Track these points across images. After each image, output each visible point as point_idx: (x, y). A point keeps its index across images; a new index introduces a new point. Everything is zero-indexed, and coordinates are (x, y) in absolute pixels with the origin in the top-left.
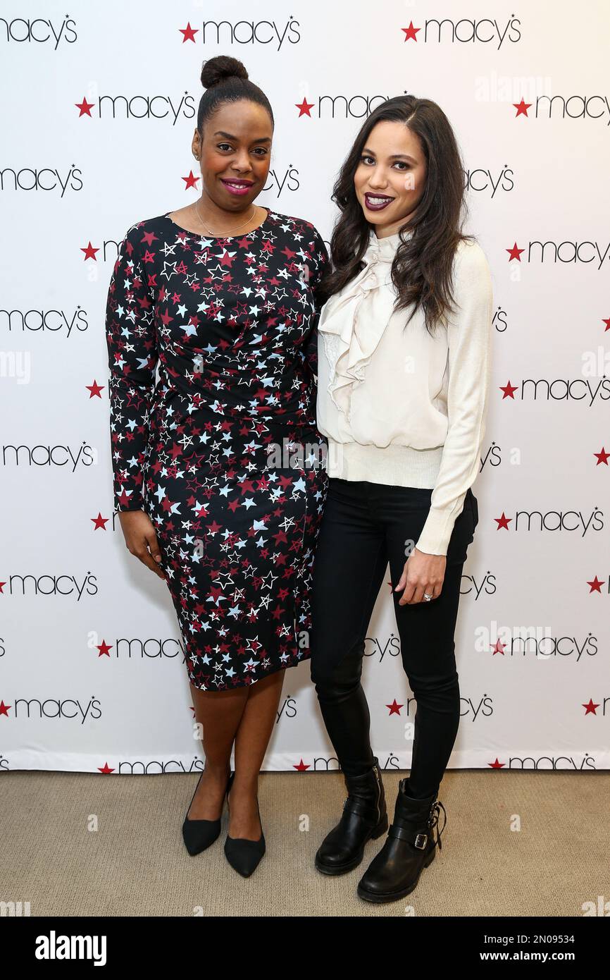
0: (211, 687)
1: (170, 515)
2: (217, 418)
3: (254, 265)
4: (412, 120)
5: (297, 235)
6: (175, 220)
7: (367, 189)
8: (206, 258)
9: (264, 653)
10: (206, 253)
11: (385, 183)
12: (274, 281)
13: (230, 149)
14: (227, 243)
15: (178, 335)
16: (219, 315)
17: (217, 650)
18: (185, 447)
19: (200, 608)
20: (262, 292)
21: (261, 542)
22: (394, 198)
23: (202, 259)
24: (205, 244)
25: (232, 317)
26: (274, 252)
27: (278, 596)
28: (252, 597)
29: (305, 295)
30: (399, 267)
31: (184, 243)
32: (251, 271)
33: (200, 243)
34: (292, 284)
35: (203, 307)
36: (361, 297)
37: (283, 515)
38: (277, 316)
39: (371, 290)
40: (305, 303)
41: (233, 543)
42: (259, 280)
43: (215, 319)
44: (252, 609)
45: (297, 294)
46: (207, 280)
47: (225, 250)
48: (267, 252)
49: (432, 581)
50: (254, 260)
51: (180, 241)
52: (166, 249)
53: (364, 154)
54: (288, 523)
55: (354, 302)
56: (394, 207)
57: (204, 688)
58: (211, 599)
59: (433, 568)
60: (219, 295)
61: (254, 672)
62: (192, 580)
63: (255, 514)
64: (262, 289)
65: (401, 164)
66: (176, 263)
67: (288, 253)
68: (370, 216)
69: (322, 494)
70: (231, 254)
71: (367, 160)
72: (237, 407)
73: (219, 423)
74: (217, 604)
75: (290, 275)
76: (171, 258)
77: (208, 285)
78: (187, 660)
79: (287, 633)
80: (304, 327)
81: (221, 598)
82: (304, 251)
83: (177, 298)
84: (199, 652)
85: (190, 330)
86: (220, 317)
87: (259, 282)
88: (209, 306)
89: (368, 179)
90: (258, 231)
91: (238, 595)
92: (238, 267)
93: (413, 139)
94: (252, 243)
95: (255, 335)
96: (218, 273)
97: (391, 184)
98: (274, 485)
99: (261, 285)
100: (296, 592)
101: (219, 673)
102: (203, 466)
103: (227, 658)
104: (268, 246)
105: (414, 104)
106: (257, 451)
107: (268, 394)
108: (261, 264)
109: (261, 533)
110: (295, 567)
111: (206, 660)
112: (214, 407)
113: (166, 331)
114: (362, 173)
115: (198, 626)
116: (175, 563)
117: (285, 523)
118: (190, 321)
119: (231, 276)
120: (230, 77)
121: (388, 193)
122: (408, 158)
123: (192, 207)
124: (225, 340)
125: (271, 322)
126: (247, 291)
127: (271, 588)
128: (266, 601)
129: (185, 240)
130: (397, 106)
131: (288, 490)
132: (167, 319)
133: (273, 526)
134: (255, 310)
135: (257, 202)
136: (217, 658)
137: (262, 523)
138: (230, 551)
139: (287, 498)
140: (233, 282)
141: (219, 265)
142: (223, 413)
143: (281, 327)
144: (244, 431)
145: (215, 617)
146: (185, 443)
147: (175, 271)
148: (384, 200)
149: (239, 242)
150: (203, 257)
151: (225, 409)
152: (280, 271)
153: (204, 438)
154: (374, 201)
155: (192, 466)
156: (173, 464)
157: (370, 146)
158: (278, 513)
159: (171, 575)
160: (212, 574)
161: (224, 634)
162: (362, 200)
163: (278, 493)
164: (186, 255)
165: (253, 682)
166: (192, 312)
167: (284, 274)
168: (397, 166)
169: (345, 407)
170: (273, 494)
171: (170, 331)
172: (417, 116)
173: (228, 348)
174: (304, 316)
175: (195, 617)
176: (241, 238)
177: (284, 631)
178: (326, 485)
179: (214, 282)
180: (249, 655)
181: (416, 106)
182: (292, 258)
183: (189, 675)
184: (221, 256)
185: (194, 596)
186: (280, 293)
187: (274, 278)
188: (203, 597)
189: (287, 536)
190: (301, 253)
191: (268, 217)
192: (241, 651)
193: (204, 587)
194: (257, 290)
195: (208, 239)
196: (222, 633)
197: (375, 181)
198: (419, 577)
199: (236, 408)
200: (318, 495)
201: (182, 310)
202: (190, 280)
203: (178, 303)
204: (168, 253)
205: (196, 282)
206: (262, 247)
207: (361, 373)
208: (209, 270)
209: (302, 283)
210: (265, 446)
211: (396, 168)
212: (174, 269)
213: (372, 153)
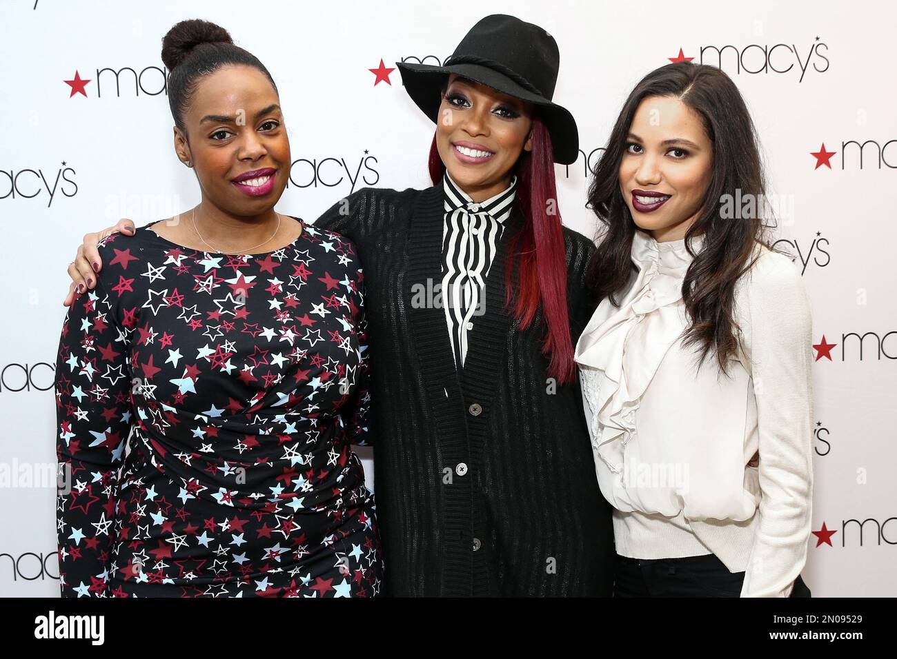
2: (223, 512)
3: (280, 297)
4: (690, 92)
5: (343, 257)
6: (160, 232)
7: (634, 186)
8: (211, 283)
10: (211, 278)
11: (657, 177)
12: (305, 321)
14: (243, 263)
15: (167, 393)
16: (228, 364)
18: (176, 548)
20: (289, 336)
22: (669, 196)
23: (207, 285)
24: (210, 264)
25: (247, 368)
26: (310, 280)
29: (348, 338)
31: (179, 264)
32: (275, 304)
33: (203, 262)
34: (330, 325)
35: (205, 352)
38: (309, 366)
40: (349, 349)
42: (285, 318)
43: (223, 369)
45: (337, 338)
46: (212, 315)
47: (239, 273)
48: (299, 279)
50: (280, 288)
51: (171, 260)
52: (150, 272)
53: (631, 140)
56: (671, 206)
60: (230, 336)
64: (289, 331)
65: (677, 151)
66: (166, 291)
67: (329, 282)
68: (640, 220)
70: (248, 280)
71: (632, 147)
72: (253, 495)
73: (227, 520)
75: (328, 312)
76: (158, 285)
77: (214, 323)
80: (348, 382)
83: (167, 339)
85: (186, 385)
86: (229, 367)
87: (285, 321)
88: (214, 351)
89: (635, 172)
90: (289, 250)
92: (258, 297)
93: (692, 117)
94: (280, 265)
95: (280, 395)
96: (228, 305)
97: (664, 176)
99: (289, 325)
102: (204, 573)
104: (302, 271)
105: (691, 72)
106: (282, 556)
107: (297, 474)
108: (289, 295)
112: (218, 497)
113: (145, 388)
114: (628, 165)
118: (186, 371)
119: (247, 311)
121: (662, 189)
122: (687, 142)
124: (236, 398)
125: (301, 376)
126: (269, 333)
129: (179, 259)
130: (670, 76)
132: (150, 369)
134: (279, 359)
140: (250, 319)
141: (230, 294)
142: (231, 504)
143: (316, 383)
144: (263, 531)
146: (175, 542)
147: (166, 302)
148: (657, 199)
149: (260, 262)
150: (206, 283)
151: (234, 499)
152: (314, 306)
153: (204, 539)
154: (644, 200)
155: (187, 572)
156: (157, 567)
157: (637, 130)
162: (629, 199)
164: (182, 280)
166: (189, 358)
167: (320, 310)
168: (673, 154)
171: (155, 387)
172: (697, 88)
173: (240, 411)
174: (348, 366)
176: (263, 257)
179: (222, 317)
181: (695, 75)
182: (334, 289)
184: (233, 281)
186: (313, 337)
187: (306, 316)
190: (346, 282)
191: (304, 232)
194: (282, 332)
195: (214, 256)
197: (644, 175)
199: (251, 496)
201: (175, 357)
202: (188, 314)
203: (168, 347)
204: (155, 277)
205: (195, 318)
206: (293, 272)
207: (630, 419)
208: (215, 301)
209: (344, 322)
210: (295, 548)
211: (672, 157)
212: (164, 300)
213: (639, 139)
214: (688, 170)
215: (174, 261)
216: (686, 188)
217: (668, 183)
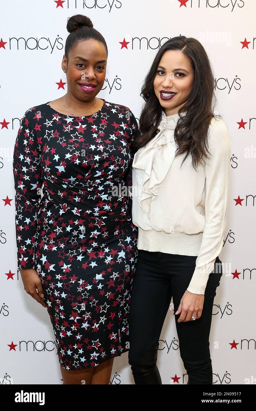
0: (72, 368)
1: (49, 271)
2: (76, 217)
3: (97, 133)
5: (120, 115)
6: (53, 107)
7: (161, 89)
8: (69, 128)
9: (102, 349)
10: (69, 126)
11: (171, 85)
12: (107, 142)
13: (83, 66)
14: (82, 120)
15: (54, 171)
16: (77, 160)
17: (75, 347)
18: (58, 234)
19: (66, 323)
20: (101, 148)
21: (100, 286)
22: (176, 93)
23: (68, 129)
24: (69, 120)
25: (84, 162)
26: (108, 125)
27: (110, 317)
28: (95, 318)
29: (125, 149)
30: (178, 132)
31: (57, 120)
32: (95, 135)
33: (66, 120)
35: (68, 156)
36: (157, 149)
37: (112, 271)
38: (110, 161)
39: (162, 145)
40: (125, 153)
41: (84, 287)
42: (99, 141)
43: (75, 163)
44: (95, 324)
45: (121, 149)
46: (70, 141)
47: (80, 124)
48: (104, 125)
49: (196, 309)
50: (96, 129)
51: (55, 118)
52: (47, 123)
53: (159, 69)
54: (115, 275)
55: (153, 152)
56: (177, 98)
57: (68, 368)
58: (72, 318)
59: (197, 302)
60: (77, 149)
61: (97, 359)
62: (62, 308)
63: (97, 270)
64: (101, 146)
65: (180, 74)
66: (53, 131)
68: (163, 103)
69: (134, 259)
70: (84, 126)
71: (160, 73)
72: (87, 211)
73: (77, 220)
74: (76, 321)
75: (116, 138)
76: (50, 128)
77: (71, 144)
78: (59, 353)
79: (114, 337)
80: (125, 167)
81: (78, 318)
82: (124, 124)
83: (53, 151)
84: (65, 348)
85: (61, 169)
86: (78, 162)
87: (99, 142)
88: (72, 156)
89: (162, 83)
90: (99, 113)
91: (87, 316)
92: (88, 133)
93: (186, 59)
94: (95, 119)
95: (97, 172)
96: (76, 137)
97: (174, 84)
98: (107, 254)
99: (101, 143)
100: (120, 314)
101: (77, 360)
102: (67, 244)
103: (81, 351)
104: (104, 122)
105: (185, 41)
106: (98, 236)
108: (100, 132)
109: (100, 281)
110: (119, 300)
111: (69, 353)
112: (74, 211)
113: (47, 169)
114: (158, 80)
115: (64, 333)
116: (52, 298)
117: (114, 275)
118: (61, 163)
119: (84, 139)
120: (83, 27)
121: (173, 90)
122: (184, 70)
123: (61, 99)
124: (80, 174)
125: (106, 164)
126: (93, 147)
127: (106, 312)
128: (103, 319)
129: (58, 118)
130: (176, 42)
131: (115, 257)
132: (48, 162)
133: (107, 277)
134: (97, 158)
135: (98, 96)
136: (75, 351)
137: (101, 275)
138: (83, 292)
139: (115, 261)
140: (85, 142)
141: (77, 132)
142: (79, 215)
143: (112, 167)
144: (91, 225)
145: (74, 328)
146: (58, 231)
147: (53, 136)
148: (171, 95)
149: (88, 119)
150: (68, 128)
151: (80, 213)
152: (111, 135)
153: (69, 229)
154: (165, 95)
155: (61, 244)
156: (51, 243)
157: (162, 64)
158: (109, 270)
159: (50, 305)
160: (73, 304)
161: (79, 338)
162: (158, 95)
163: (109, 258)
164: (59, 126)
165: (96, 365)
166: (62, 158)
167: (113, 137)
168: (178, 75)
169: (147, 211)
170: (107, 259)
171: (50, 169)
172: (188, 47)
173: (82, 179)
174: (125, 161)
175: (63, 328)
176: (89, 117)
177: (113, 336)
178: (137, 254)
179: (74, 142)
180: (93, 350)
181: (187, 42)
182: (118, 128)
183: (60, 361)
184: (78, 127)
185: (62, 317)
186: (111, 148)
187: (108, 140)
188: (67, 317)
189: (114, 283)
190: (123, 125)
191: (104, 105)
192: (89, 347)
193: (68, 311)
194: (98, 146)
195: (71, 117)
196: (78, 337)
197: (166, 84)
198: (189, 307)
199: (87, 212)
200: (132, 260)
201: (57, 157)
202: (61, 140)
203: (54, 154)
204: (49, 125)
205: (64, 142)
206: (101, 122)
207: (156, 191)
208: (71, 135)
209: (123, 142)
210: (103, 233)
211: (177, 76)
212: (52, 134)
213: (164, 68)
214: (184, 82)
215: (56, 119)
216: (183, 90)
217: (176, 87)
